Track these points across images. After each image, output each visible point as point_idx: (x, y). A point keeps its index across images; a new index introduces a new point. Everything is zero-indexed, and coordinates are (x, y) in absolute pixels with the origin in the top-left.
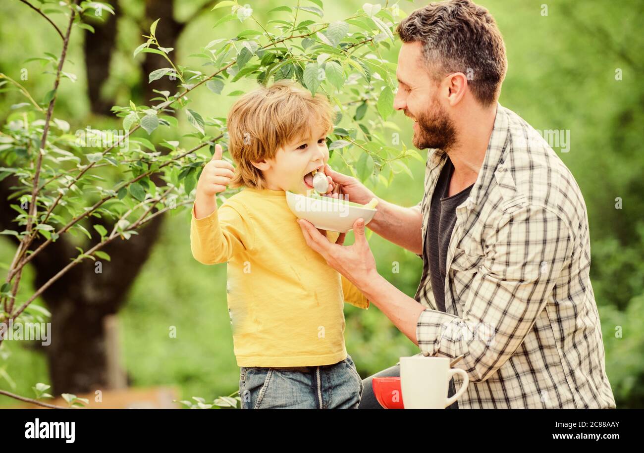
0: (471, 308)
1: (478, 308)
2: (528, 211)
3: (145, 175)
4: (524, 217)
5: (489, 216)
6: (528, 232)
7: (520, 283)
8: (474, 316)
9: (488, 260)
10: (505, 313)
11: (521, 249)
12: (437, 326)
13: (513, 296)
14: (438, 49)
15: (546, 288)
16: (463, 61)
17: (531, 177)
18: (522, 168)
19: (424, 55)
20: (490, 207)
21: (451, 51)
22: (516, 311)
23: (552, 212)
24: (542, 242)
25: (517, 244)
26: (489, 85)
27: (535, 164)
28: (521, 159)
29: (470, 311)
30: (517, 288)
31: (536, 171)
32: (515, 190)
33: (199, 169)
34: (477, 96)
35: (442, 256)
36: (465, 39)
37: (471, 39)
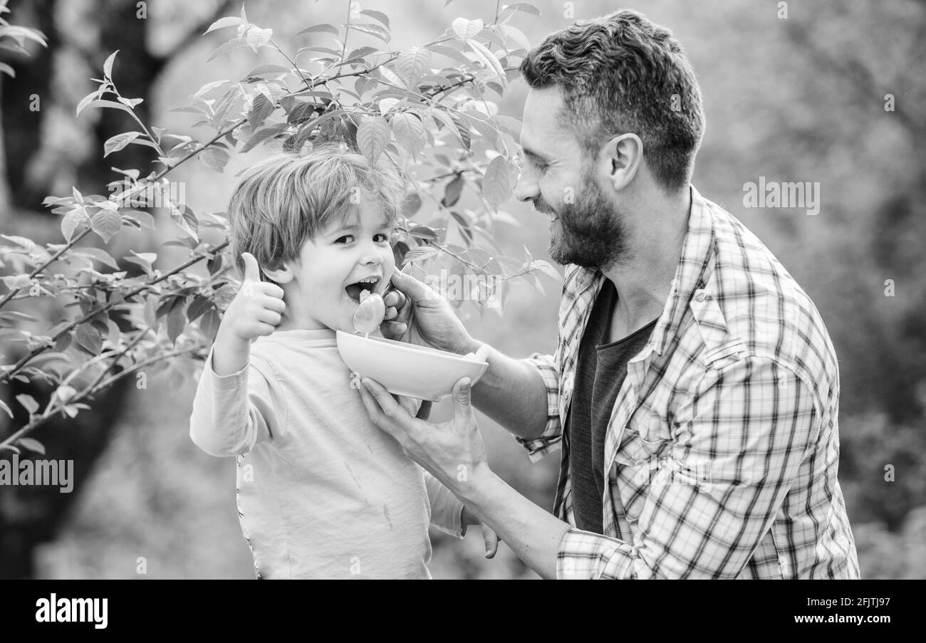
0: (649, 526)
1: (662, 528)
2: (749, 365)
3: (102, 311)
4: (741, 375)
5: (681, 374)
6: (747, 401)
7: (733, 487)
8: (655, 541)
9: (679, 447)
10: (707, 535)
11: (737, 429)
12: (592, 558)
13: (722, 507)
14: (593, 95)
15: (775, 494)
16: (635, 115)
17: (752, 310)
18: (736, 296)
19: (570, 106)
20: (684, 360)
21: (616, 99)
22: (726, 532)
23: (786, 367)
24: (771, 418)
25: (731, 422)
26: (677, 156)
27: (757, 289)
28: (734, 279)
29: (647, 532)
30: (728, 495)
31: (760, 301)
32: (726, 331)
33: (190, 299)
34: (657, 174)
35: (597, 441)
36: (638, 78)
37: (648, 78)
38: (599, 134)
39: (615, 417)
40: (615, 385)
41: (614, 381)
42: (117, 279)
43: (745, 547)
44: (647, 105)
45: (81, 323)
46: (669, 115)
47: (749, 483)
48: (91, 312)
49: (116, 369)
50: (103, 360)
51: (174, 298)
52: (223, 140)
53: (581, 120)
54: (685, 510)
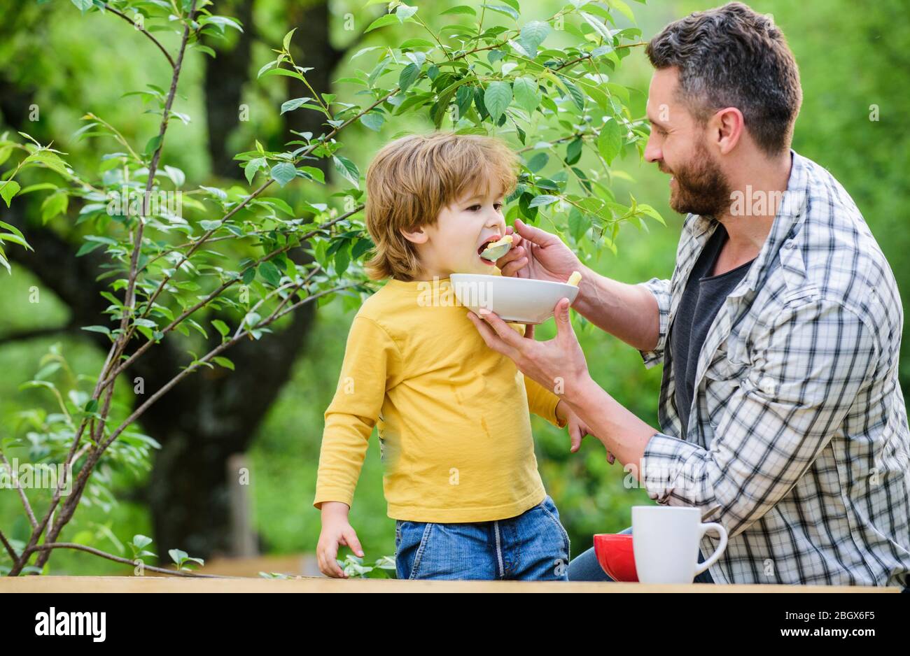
0: (724, 434)
1: (734, 436)
2: (819, 307)
3: (281, 251)
4: (812, 315)
5: (764, 308)
6: (815, 336)
7: (796, 408)
8: (728, 447)
9: (755, 371)
10: (771, 446)
11: (804, 359)
12: (672, 458)
13: (786, 424)
14: (702, 75)
15: (832, 417)
16: (737, 92)
17: (830, 261)
18: (819, 248)
19: (683, 85)
20: (767, 296)
21: (720, 78)
22: (787, 446)
23: (851, 311)
24: (833, 352)
25: (799, 353)
26: (775, 126)
27: (837, 243)
28: (819, 234)
29: (722, 439)
30: (792, 414)
31: (838, 254)
32: (804, 276)
33: (354, 241)
34: (758, 141)
35: (692, 358)
36: (739, 61)
37: (747, 62)
38: (708, 108)
39: (709, 339)
40: (712, 313)
41: (711, 309)
42: (295, 225)
43: (803, 458)
44: (747, 84)
45: (265, 261)
46: (766, 92)
47: (810, 405)
48: (272, 252)
49: (295, 299)
50: (284, 290)
51: (341, 240)
52: (380, 106)
53: (692, 96)
54: (754, 423)
